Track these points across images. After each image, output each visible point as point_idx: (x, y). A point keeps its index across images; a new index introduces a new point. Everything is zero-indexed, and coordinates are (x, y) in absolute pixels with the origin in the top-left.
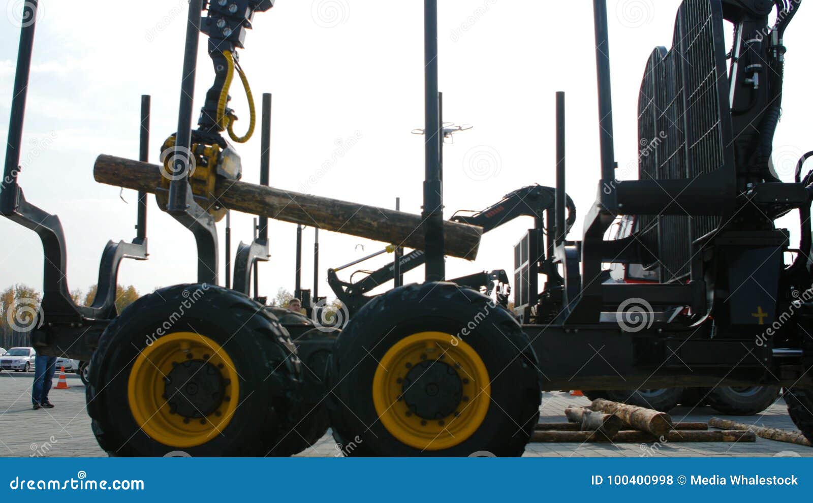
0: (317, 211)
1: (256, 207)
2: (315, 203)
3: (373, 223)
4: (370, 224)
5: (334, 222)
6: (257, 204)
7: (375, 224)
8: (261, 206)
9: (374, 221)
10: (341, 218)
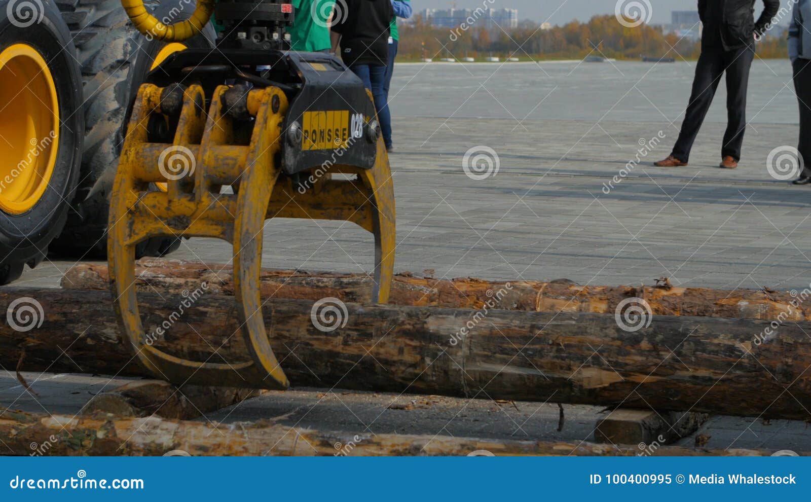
0: (576, 334)
1: (401, 351)
2: (571, 319)
3: (738, 345)
4: (731, 349)
5: (628, 360)
6: (402, 341)
7: (746, 348)
8: (415, 343)
9: (742, 341)
10: (645, 345)
